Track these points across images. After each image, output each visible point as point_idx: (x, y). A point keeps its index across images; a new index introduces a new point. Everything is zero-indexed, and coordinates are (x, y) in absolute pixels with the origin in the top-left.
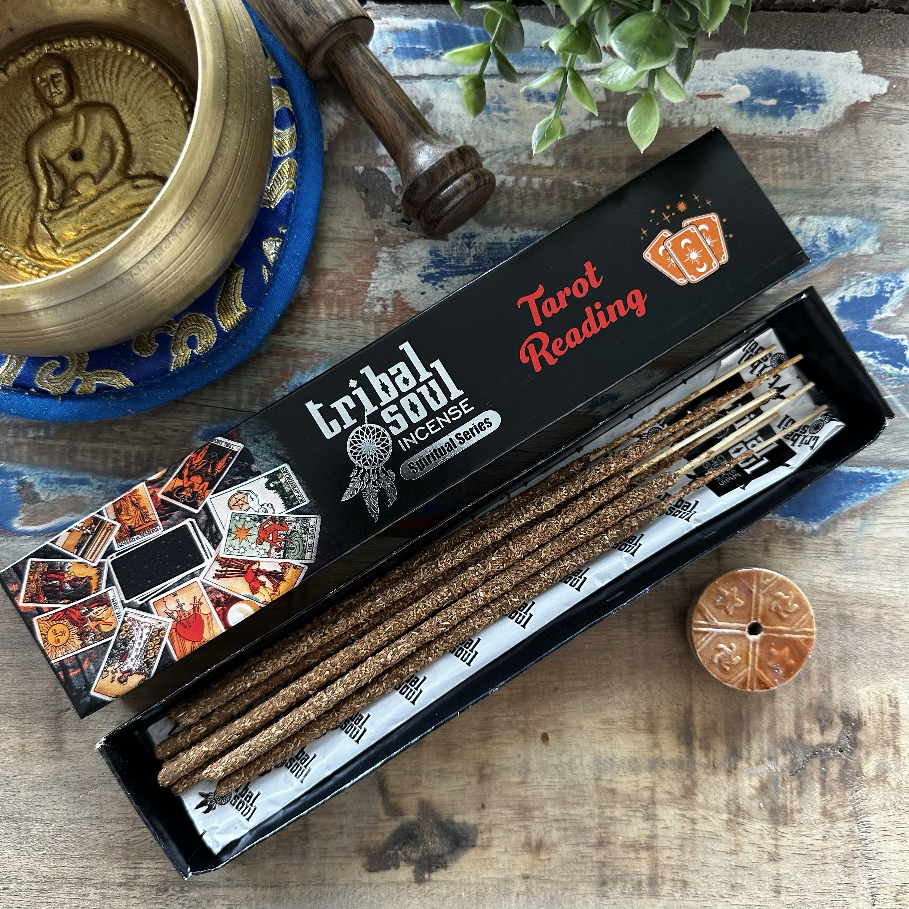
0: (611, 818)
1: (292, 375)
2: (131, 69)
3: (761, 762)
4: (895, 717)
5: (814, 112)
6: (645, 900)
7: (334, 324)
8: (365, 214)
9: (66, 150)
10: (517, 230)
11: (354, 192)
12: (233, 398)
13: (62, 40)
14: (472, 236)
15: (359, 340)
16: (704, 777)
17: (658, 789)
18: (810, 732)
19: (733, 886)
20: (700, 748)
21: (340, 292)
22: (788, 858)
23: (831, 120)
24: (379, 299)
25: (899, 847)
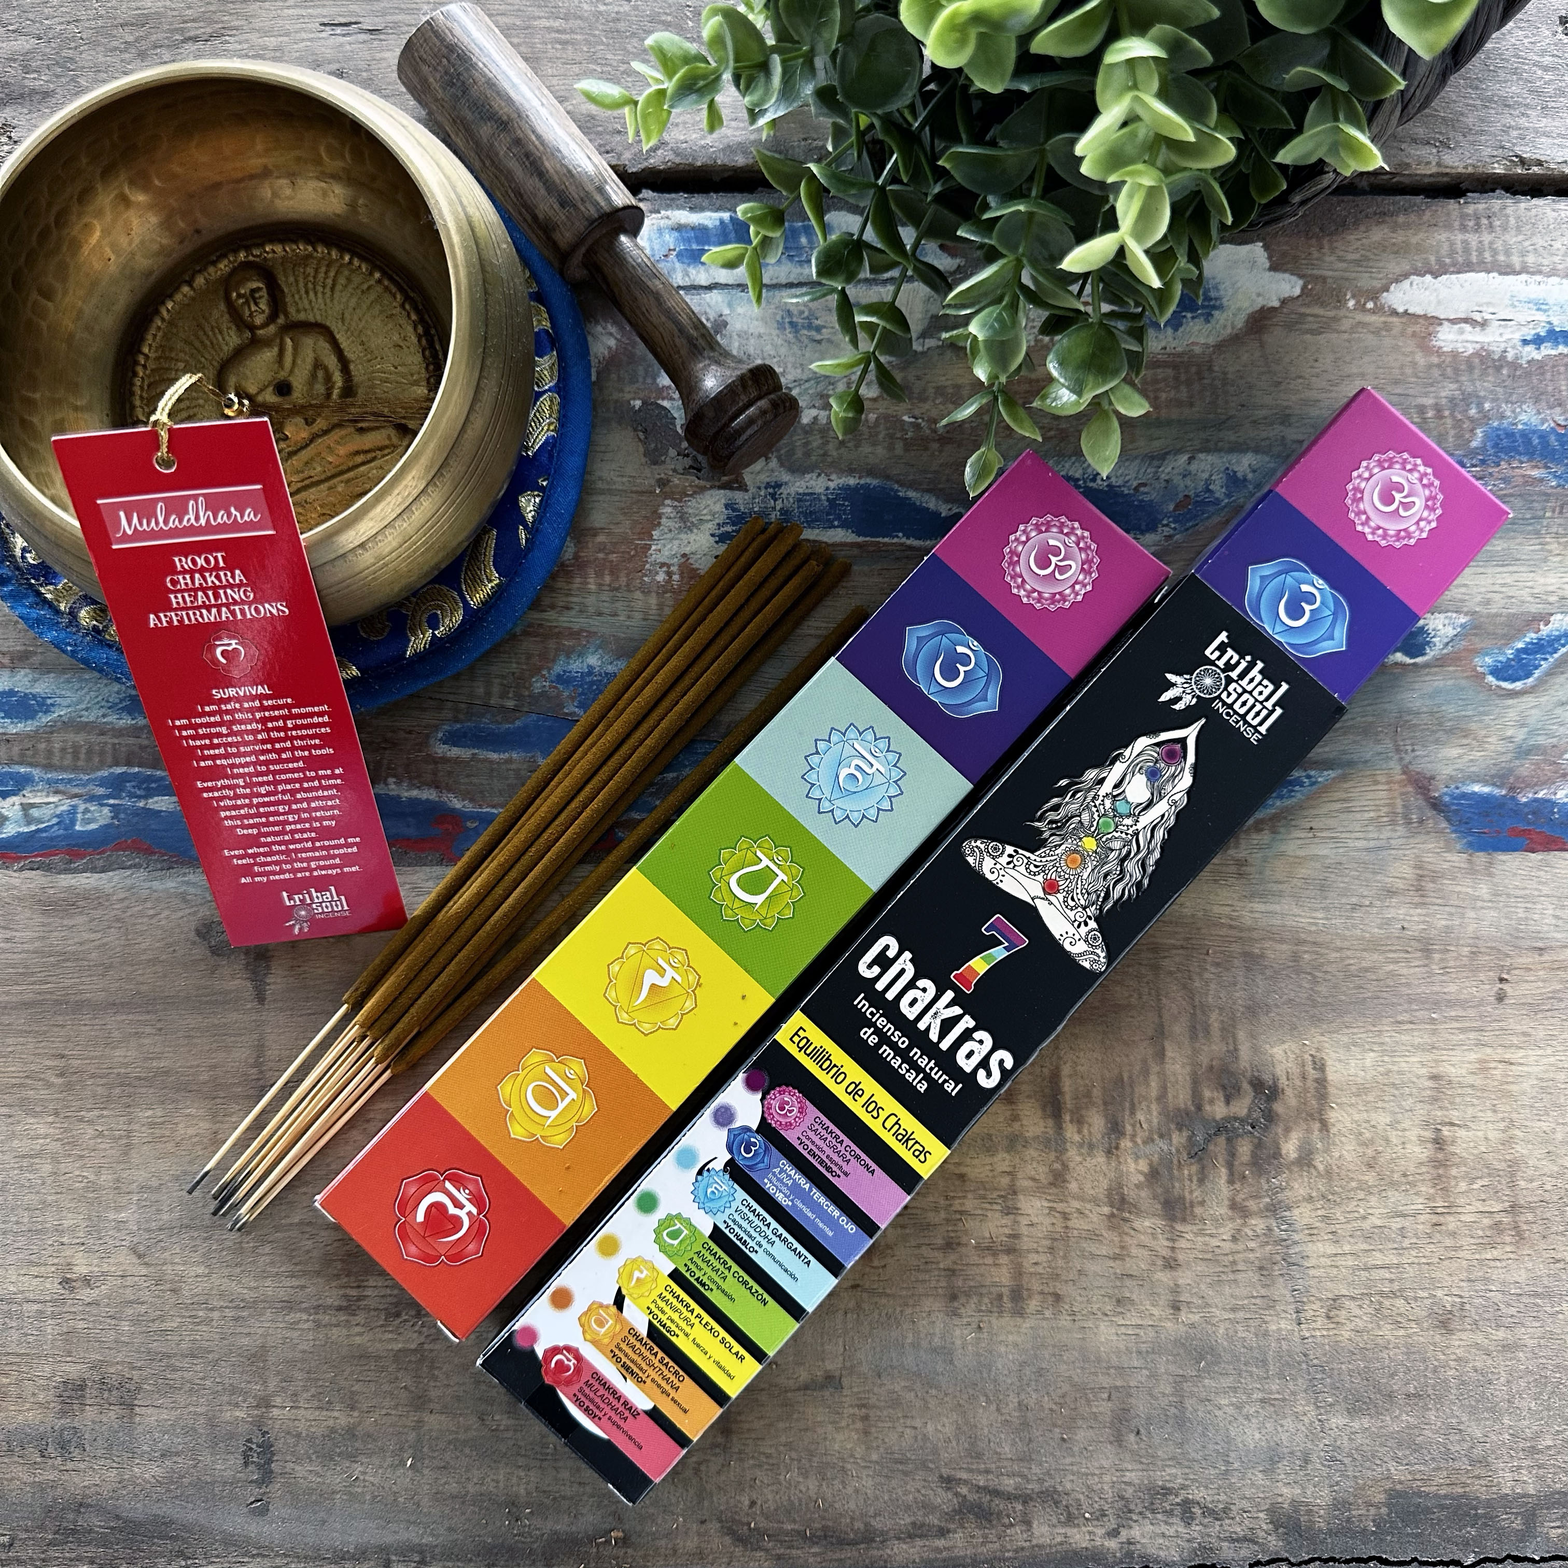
0: (961, 1213)
1: (554, 661)
2: (349, 280)
3: (1149, 1140)
4: (1322, 1083)
5: (1207, 321)
6: (1006, 1320)
7: (605, 596)
8: (643, 460)
9: (270, 383)
10: (833, 477)
11: (629, 433)
12: (481, 691)
13: (262, 245)
14: (778, 485)
15: (638, 616)
16: (1079, 1159)
17: (1020, 1175)
18: (1212, 1101)
19: (1118, 1301)
20: (1071, 1121)
21: (613, 557)
22: (1188, 1263)
23: (1229, 331)
24: (663, 565)
25: (1331, 1249)
